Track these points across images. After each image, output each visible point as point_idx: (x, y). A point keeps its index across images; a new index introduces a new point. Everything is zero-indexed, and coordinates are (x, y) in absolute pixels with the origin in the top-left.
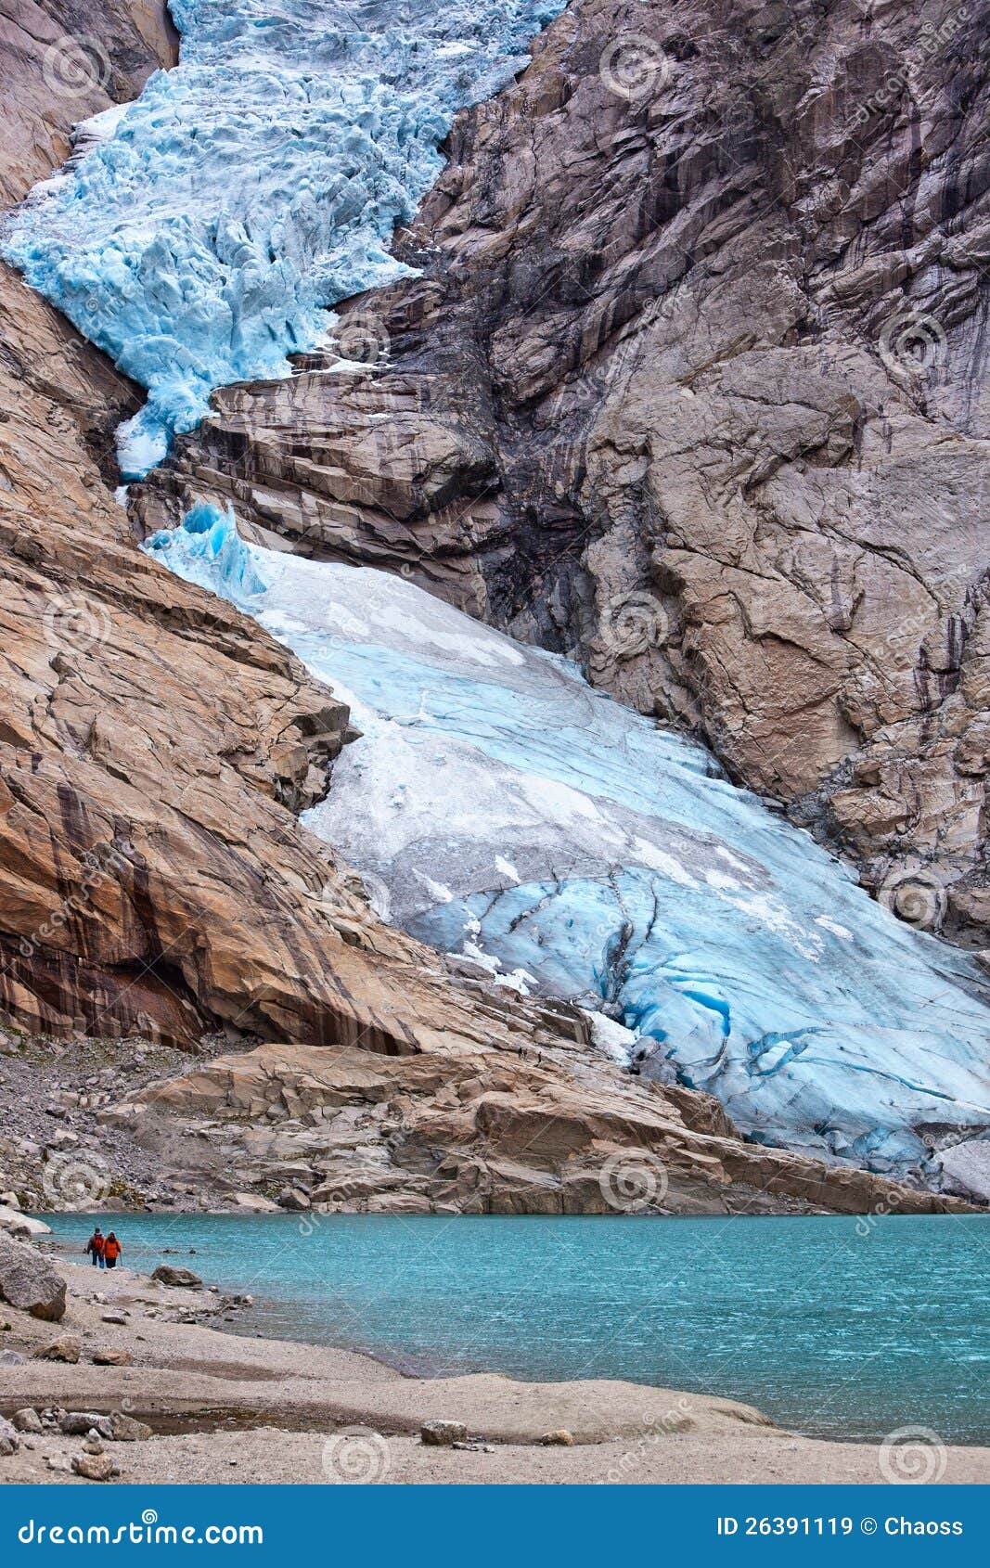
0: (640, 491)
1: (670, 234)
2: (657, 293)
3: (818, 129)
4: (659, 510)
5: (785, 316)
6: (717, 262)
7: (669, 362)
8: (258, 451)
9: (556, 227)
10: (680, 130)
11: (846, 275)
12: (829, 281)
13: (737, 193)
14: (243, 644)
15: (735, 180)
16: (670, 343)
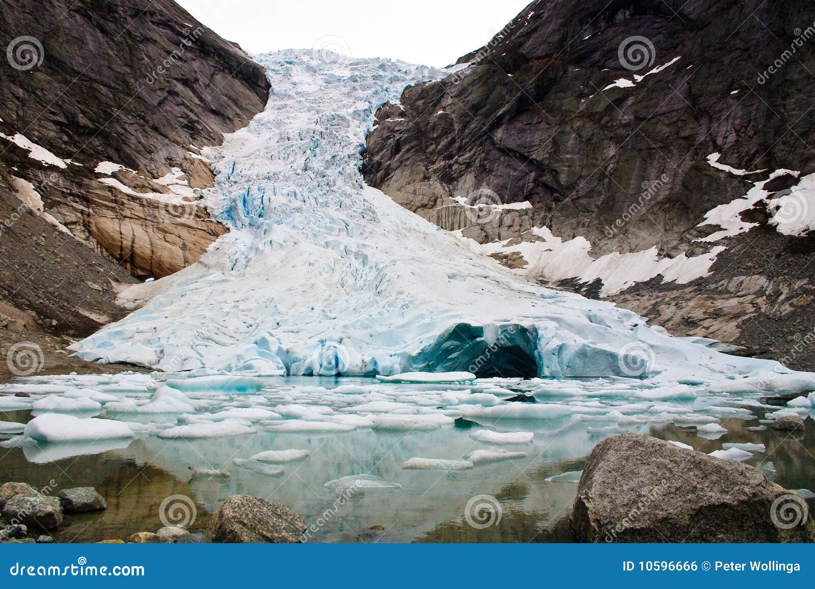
1: (398, 156)
2: (394, 170)
5: (422, 175)
6: (407, 163)
7: (396, 185)
10: (401, 133)
11: (436, 166)
12: (432, 167)
13: (412, 148)
15: (412, 144)
16: (396, 181)
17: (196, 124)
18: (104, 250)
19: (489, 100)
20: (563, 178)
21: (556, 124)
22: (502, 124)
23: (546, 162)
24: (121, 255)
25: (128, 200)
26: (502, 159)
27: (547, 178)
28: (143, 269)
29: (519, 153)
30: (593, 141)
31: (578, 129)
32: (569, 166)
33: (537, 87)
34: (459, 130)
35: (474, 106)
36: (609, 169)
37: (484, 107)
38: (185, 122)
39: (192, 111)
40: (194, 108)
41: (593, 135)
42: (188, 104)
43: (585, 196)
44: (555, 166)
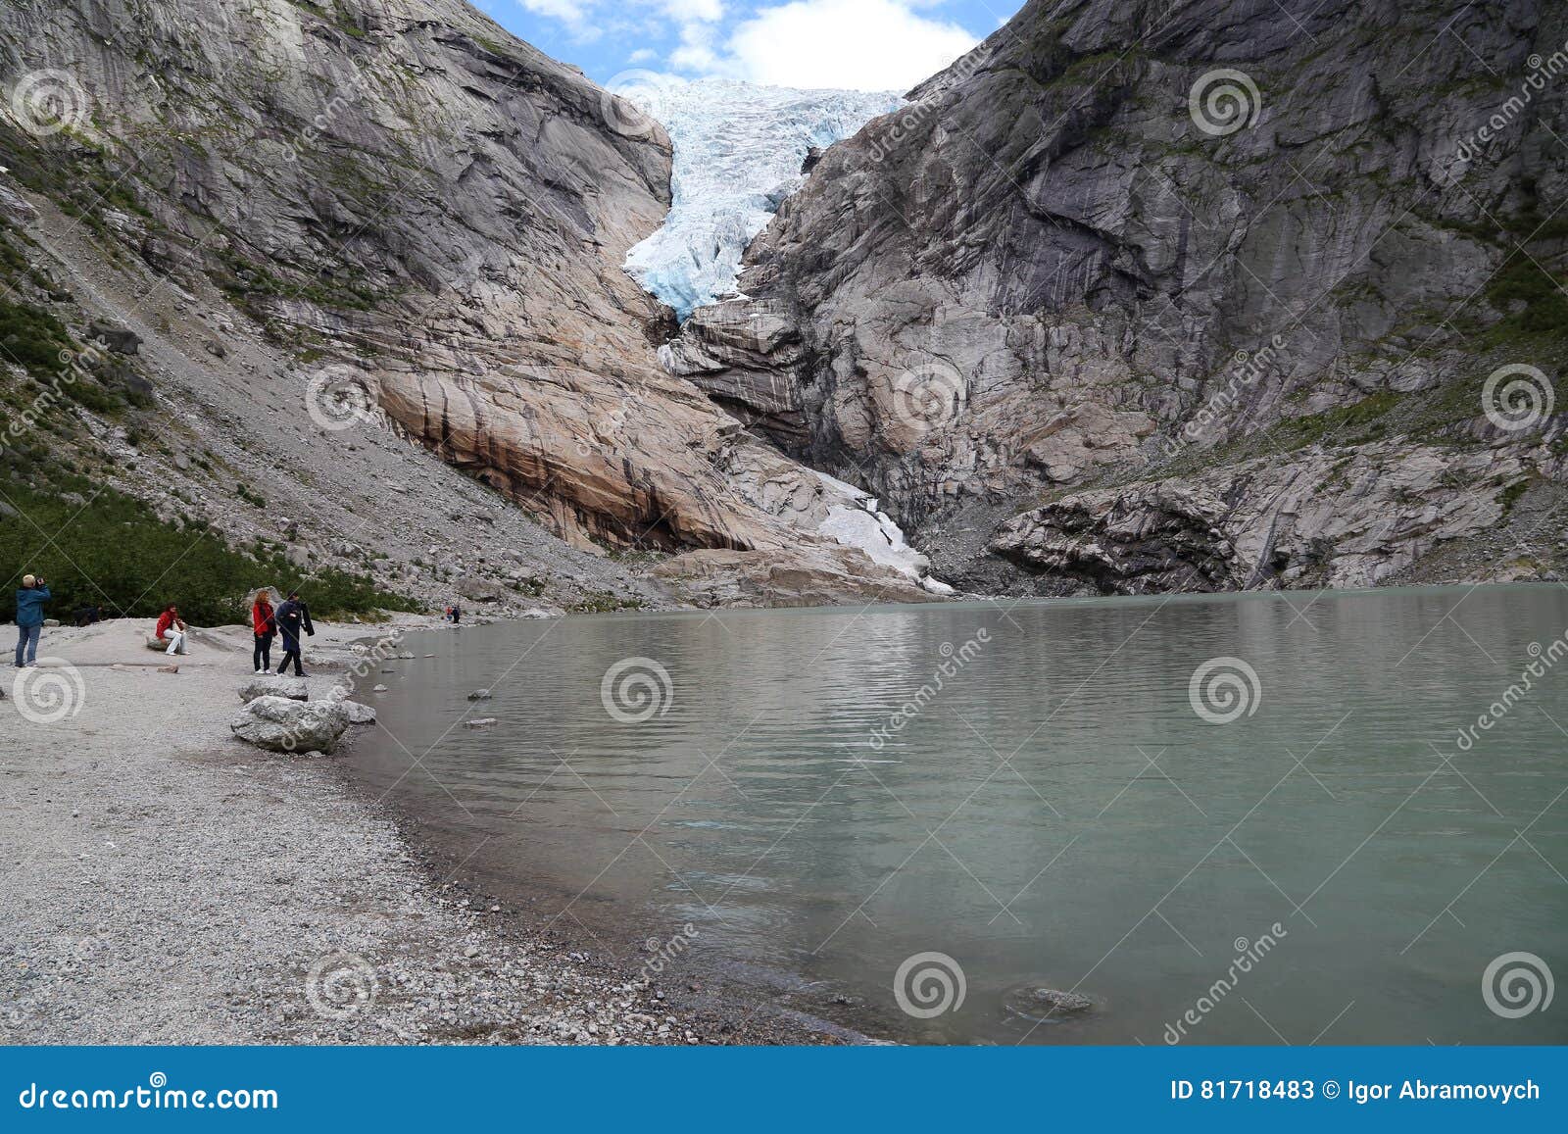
0: (852, 338)
1: (861, 240)
2: (858, 263)
3: (918, 195)
4: (858, 345)
5: (907, 270)
6: (880, 250)
7: (863, 289)
8: (710, 331)
9: (821, 241)
10: (865, 199)
11: (926, 253)
12: (923, 254)
13: (888, 223)
14: (699, 403)
15: (887, 217)
16: (864, 282)
17: (523, 207)
18: (398, 425)
19: (1013, 132)
20: (1152, 260)
21: (1135, 166)
22: (1038, 172)
23: (1121, 233)
24: (426, 431)
25: (429, 340)
26: (1041, 233)
27: (1124, 261)
28: (463, 452)
29: (1072, 221)
30: (1203, 191)
31: (1175, 173)
32: (1163, 238)
33: (1098, 103)
34: (965, 188)
35: (987, 144)
36: (1233, 238)
37: (1005, 144)
38: (506, 205)
39: (513, 185)
40: (518, 181)
41: (1201, 180)
42: (507, 174)
43: (1193, 288)
44: (1136, 239)
